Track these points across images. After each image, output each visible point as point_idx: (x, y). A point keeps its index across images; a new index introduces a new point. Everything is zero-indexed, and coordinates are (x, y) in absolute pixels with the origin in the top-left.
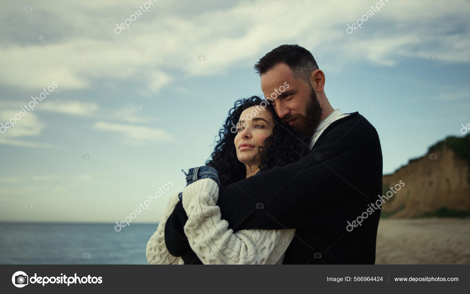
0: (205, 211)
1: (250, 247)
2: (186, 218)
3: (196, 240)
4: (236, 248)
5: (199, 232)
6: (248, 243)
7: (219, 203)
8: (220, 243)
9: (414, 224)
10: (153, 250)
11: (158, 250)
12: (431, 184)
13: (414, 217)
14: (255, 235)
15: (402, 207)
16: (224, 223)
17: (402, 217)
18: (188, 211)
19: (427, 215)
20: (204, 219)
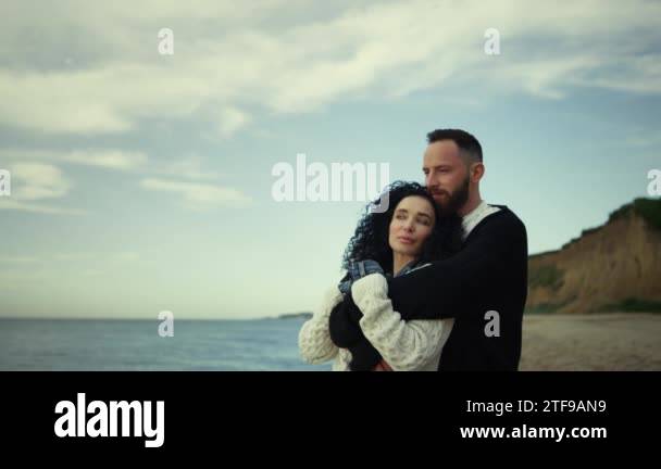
0: (381, 305)
1: (423, 336)
2: (361, 315)
3: (373, 332)
4: (412, 338)
5: (376, 324)
6: (421, 332)
7: (390, 295)
8: (397, 333)
9: (592, 321)
10: (307, 342)
11: (313, 342)
12: (613, 265)
13: (591, 312)
14: (425, 324)
15: (574, 297)
16: (397, 315)
17: (573, 312)
18: (361, 305)
19: (609, 309)
20: (380, 312)
